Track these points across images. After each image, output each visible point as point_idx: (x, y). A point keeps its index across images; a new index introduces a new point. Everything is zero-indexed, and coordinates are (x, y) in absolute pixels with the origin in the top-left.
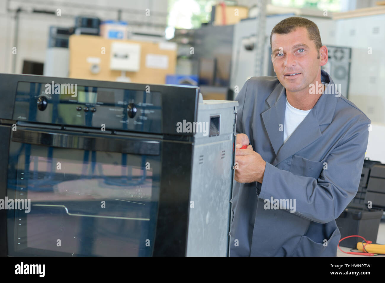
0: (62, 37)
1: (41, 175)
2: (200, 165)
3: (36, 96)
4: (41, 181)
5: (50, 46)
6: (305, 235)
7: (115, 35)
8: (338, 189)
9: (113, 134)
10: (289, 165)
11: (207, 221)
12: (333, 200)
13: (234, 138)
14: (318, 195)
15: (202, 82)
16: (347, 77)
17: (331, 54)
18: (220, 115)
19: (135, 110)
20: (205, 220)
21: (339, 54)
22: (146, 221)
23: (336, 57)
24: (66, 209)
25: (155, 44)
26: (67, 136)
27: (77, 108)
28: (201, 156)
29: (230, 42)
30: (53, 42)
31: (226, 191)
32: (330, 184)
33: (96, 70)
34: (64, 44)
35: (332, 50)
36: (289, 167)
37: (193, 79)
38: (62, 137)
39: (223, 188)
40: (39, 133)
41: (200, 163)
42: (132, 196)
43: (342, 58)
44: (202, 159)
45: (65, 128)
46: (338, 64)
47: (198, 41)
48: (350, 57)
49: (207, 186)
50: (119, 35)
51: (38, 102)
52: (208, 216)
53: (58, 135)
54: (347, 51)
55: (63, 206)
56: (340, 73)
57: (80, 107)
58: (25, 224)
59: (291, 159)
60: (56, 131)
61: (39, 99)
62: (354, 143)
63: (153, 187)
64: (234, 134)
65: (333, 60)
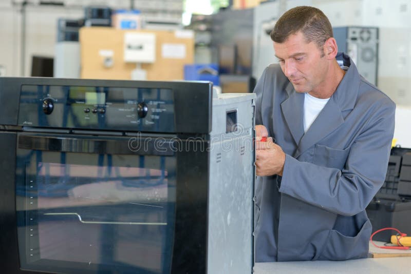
0: (71, 30)
1: (54, 180)
2: (219, 163)
3: (41, 100)
4: (55, 186)
5: (60, 40)
6: (333, 229)
7: (127, 26)
8: (363, 180)
9: (124, 135)
10: (311, 155)
11: (229, 222)
12: (357, 192)
13: (254, 132)
14: (341, 188)
15: (223, 71)
16: (375, 60)
17: (357, 35)
18: (237, 110)
19: (146, 109)
20: (226, 221)
21: (365, 35)
22: (163, 226)
23: (362, 39)
24: (79, 216)
25: (171, 32)
26: (77, 141)
27: (85, 110)
28: (218, 154)
29: (250, 27)
30: (62, 36)
31: (248, 189)
32: (354, 175)
33: (110, 64)
34: (74, 38)
35: (358, 31)
36: (312, 157)
37: (213, 67)
38: (71, 141)
39: (244, 186)
40: (46, 139)
41: (218, 162)
42: (149, 199)
43: (369, 39)
44: (220, 157)
45: (73, 131)
46: (365, 45)
47: (217, 27)
48: (378, 37)
49: (226, 185)
50: (132, 25)
51: (44, 106)
52: (229, 217)
53: (68, 140)
54: (373, 32)
55: (76, 214)
56: (368, 55)
57: (89, 109)
58: (36, 235)
59: (313, 149)
60: (64, 135)
61: (45, 102)
62: (379, 129)
63: (169, 186)
64: (253, 128)
65: (359, 41)
